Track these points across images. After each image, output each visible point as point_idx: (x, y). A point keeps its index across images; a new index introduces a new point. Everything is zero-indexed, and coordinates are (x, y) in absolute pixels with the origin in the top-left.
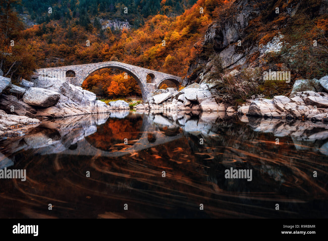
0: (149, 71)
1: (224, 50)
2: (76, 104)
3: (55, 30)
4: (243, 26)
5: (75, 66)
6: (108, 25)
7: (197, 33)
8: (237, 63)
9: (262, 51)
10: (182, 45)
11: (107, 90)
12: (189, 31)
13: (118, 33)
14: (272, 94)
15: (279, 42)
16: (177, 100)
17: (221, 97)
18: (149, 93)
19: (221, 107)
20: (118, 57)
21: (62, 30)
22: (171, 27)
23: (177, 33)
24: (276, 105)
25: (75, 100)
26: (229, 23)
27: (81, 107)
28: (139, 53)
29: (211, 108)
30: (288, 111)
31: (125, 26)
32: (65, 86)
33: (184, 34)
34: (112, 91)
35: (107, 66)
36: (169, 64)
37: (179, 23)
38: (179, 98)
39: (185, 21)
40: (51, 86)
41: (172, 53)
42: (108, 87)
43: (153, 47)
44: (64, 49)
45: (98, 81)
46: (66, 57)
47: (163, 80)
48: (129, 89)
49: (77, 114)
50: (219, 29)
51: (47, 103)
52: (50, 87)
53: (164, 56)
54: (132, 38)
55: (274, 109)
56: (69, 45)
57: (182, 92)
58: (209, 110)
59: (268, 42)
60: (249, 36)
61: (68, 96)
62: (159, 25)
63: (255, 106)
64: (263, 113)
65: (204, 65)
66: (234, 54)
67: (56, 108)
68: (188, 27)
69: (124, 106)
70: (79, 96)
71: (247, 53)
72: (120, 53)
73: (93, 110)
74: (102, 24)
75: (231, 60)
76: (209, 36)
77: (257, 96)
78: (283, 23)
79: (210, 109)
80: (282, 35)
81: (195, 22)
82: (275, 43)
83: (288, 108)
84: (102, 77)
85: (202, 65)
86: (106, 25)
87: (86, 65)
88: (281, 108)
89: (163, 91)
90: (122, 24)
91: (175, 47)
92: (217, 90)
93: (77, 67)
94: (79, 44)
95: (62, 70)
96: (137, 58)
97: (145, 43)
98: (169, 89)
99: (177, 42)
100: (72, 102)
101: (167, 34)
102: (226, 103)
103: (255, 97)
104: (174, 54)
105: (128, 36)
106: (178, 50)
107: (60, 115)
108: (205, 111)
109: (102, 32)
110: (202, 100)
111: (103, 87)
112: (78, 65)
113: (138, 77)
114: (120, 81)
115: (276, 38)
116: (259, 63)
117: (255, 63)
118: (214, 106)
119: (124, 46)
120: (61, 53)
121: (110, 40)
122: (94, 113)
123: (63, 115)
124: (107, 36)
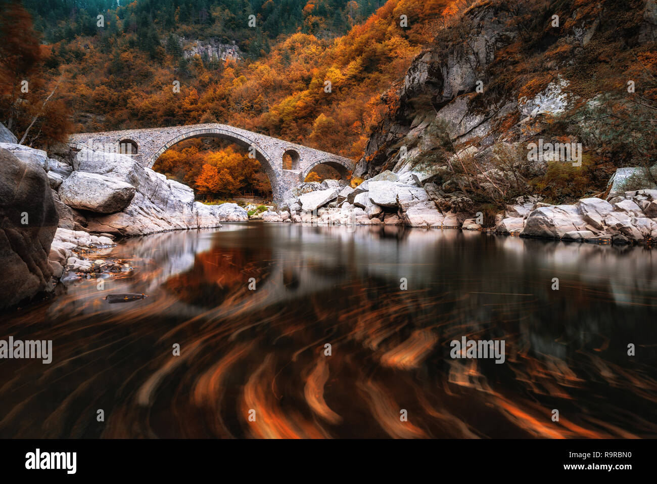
0: (288, 146)
1: (445, 107)
2: (158, 209)
3: (86, 57)
4: (485, 61)
5: (137, 131)
6: (196, 50)
7: (377, 73)
8: (473, 134)
9: (525, 111)
10: (348, 94)
11: (196, 182)
12: (361, 69)
13: (217, 67)
14: (561, 196)
15: (560, 94)
16: (352, 205)
17: (447, 199)
18: (287, 189)
19: (449, 220)
20: (217, 116)
21: (101, 58)
22: (324, 57)
23: (338, 71)
24: (587, 216)
25: (156, 201)
26: (455, 53)
27: (166, 215)
28: (260, 108)
29: (429, 222)
30: (613, 228)
31: (230, 53)
32: (137, 171)
33: (352, 73)
34: (206, 184)
35: (203, 132)
36: (322, 132)
37: (342, 51)
38: (356, 201)
39: (353, 47)
40: (111, 171)
41: (327, 111)
42: (197, 175)
43: (289, 98)
44: (104, 97)
45: (176, 164)
46: (108, 112)
47: (316, 164)
48: (241, 181)
49: (163, 230)
50: (436, 65)
51: (110, 205)
52: (108, 172)
53: (311, 117)
54: (245, 79)
55: (581, 224)
56: (115, 88)
57: (361, 189)
58: (425, 224)
59: (537, 93)
60: (497, 80)
61: (143, 192)
62: (299, 54)
63: (541, 217)
64: (561, 232)
65: (401, 136)
66: (467, 115)
67: (127, 215)
68: (359, 60)
69: (238, 216)
70: (164, 192)
71: (492, 113)
72: (221, 108)
73: (189, 222)
74: (184, 48)
75: (460, 126)
76: (414, 79)
77: (528, 198)
78: (567, 57)
79: (426, 222)
80: (565, 81)
81: (374, 51)
82: (551, 96)
83: (613, 222)
84: (184, 155)
85: (397, 135)
86: (192, 50)
87: (161, 129)
88: (597, 223)
89: (316, 186)
90: (224, 50)
91: (333, 99)
92: (436, 187)
93: (142, 133)
94: (135, 88)
95: (111, 138)
96: (256, 119)
97: (274, 89)
98: (328, 181)
99: (338, 88)
100: (152, 205)
101: (316, 71)
102: (460, 212)
103: (523, 201)
104: (332, 113)
105: (237, 74)
106: (339, 106)
107: (136, 231)
108: (417, 227)
109: (184, 64)
110: (408, 206)
111: (186, 177)
112: (144, 130)
113: (265, 156)
114: (222, 166)
115: (553, 87)
116: (519, 135)
117: (511, 133)
118: (433, 217)
119: (230, 95)
120: (98, 104)
121: (200, 81)
122: (192, 229)
123: (141, 231)
124: (193, 73)
